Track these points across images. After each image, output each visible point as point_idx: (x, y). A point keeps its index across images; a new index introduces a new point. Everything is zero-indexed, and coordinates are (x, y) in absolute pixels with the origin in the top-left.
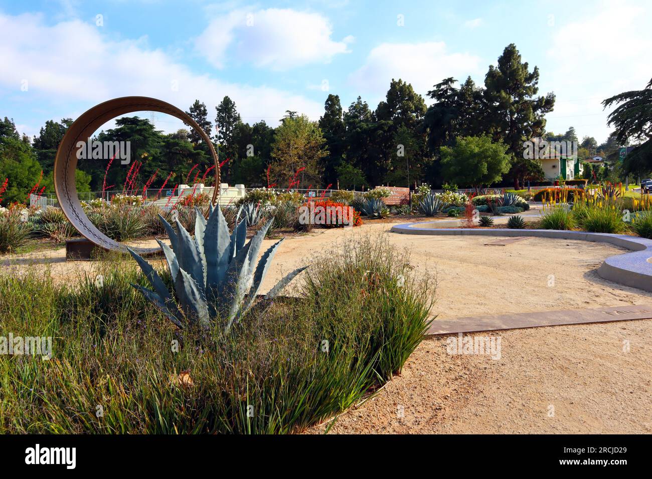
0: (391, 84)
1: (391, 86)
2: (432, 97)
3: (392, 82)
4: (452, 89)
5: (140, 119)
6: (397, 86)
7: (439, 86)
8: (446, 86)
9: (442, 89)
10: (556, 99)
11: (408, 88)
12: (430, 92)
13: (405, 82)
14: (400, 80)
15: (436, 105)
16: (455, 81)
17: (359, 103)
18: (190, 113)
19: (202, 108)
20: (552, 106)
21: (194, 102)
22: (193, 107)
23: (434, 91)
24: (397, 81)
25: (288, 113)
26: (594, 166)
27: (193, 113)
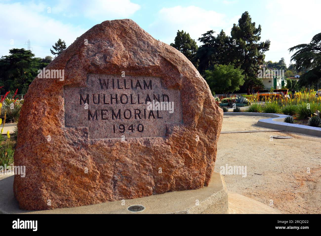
0: (177, 33)
2: (201, 41)
3: (178, 32)
4: (213, 37)
5: (25, 50)
6: (181, 34)
7: (205, 35)
8: (209, 35)
9: (207, 37)
10: (271, 43)
11: (187, 36)
12: (200, 39)
13: (185, 32)
14: (182, 31)
15: (203, 46)
16: (214, 32)
18: (55, 47)
19: (63, 44)
20: (269, 47)
21: (58, 40)
22: (57, 43)
23: (202, 38)
24: (181, 31)
27: (57, 47)
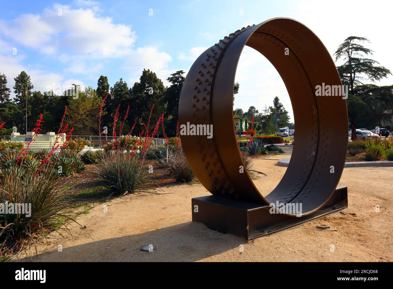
0: (143, 71)
1: (143, 73)
2: (170, 82)
3: (144, 70)
4: (182, 78)
6: (147, 73)
7: (174, 75)
8: (178, 75)
9: (176, 77)
10: (239, 86)
11: (154, 75)
12: (169, 78)
13: (152, 71)
14: (149, 70)
15: (172, 86)
16: (184, 72)
17: (121, 82)
20: (237, 90)
23: (172, 78)
24: (147, 70)
25: (73, 86)
26: (254, 124)
